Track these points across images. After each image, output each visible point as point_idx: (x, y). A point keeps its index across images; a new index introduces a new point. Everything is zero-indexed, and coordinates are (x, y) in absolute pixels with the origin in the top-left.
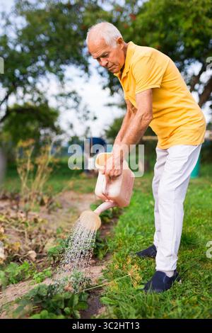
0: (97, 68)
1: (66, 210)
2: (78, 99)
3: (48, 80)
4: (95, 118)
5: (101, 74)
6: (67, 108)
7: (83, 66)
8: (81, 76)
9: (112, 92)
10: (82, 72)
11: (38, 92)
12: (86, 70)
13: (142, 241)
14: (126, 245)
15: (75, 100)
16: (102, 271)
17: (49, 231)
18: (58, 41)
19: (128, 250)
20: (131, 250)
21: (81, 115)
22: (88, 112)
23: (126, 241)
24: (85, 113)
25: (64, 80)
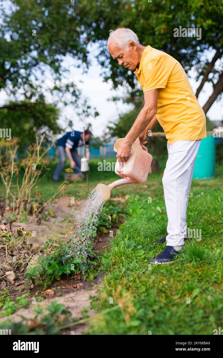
0: (97, 57)
1: (60, 219)
2: (77, 93)
3: (43, 73)
4: (97, 114)
5: (103, 64)
6: (66, 104)
7: (81, 55)
8: (79, 67)
9: (116, 85)
10: (80, 62)
11: (31, 86)
12: (85, 59)
13: (143, 257)
14: (122, 262)
15: (74, 93)
16: (91, 297)
17: (35, 246)
18: (52, 27)
19: (124, 270)
20: (128, 269)
21: (80, 111)
22: (89, 107)
23: (123, 258)
24: (85, 109)
25: (61, 72)
